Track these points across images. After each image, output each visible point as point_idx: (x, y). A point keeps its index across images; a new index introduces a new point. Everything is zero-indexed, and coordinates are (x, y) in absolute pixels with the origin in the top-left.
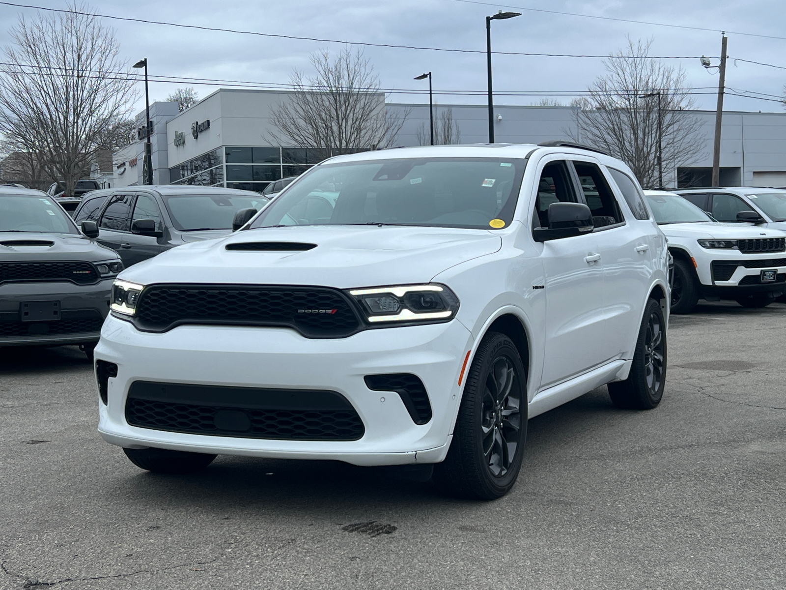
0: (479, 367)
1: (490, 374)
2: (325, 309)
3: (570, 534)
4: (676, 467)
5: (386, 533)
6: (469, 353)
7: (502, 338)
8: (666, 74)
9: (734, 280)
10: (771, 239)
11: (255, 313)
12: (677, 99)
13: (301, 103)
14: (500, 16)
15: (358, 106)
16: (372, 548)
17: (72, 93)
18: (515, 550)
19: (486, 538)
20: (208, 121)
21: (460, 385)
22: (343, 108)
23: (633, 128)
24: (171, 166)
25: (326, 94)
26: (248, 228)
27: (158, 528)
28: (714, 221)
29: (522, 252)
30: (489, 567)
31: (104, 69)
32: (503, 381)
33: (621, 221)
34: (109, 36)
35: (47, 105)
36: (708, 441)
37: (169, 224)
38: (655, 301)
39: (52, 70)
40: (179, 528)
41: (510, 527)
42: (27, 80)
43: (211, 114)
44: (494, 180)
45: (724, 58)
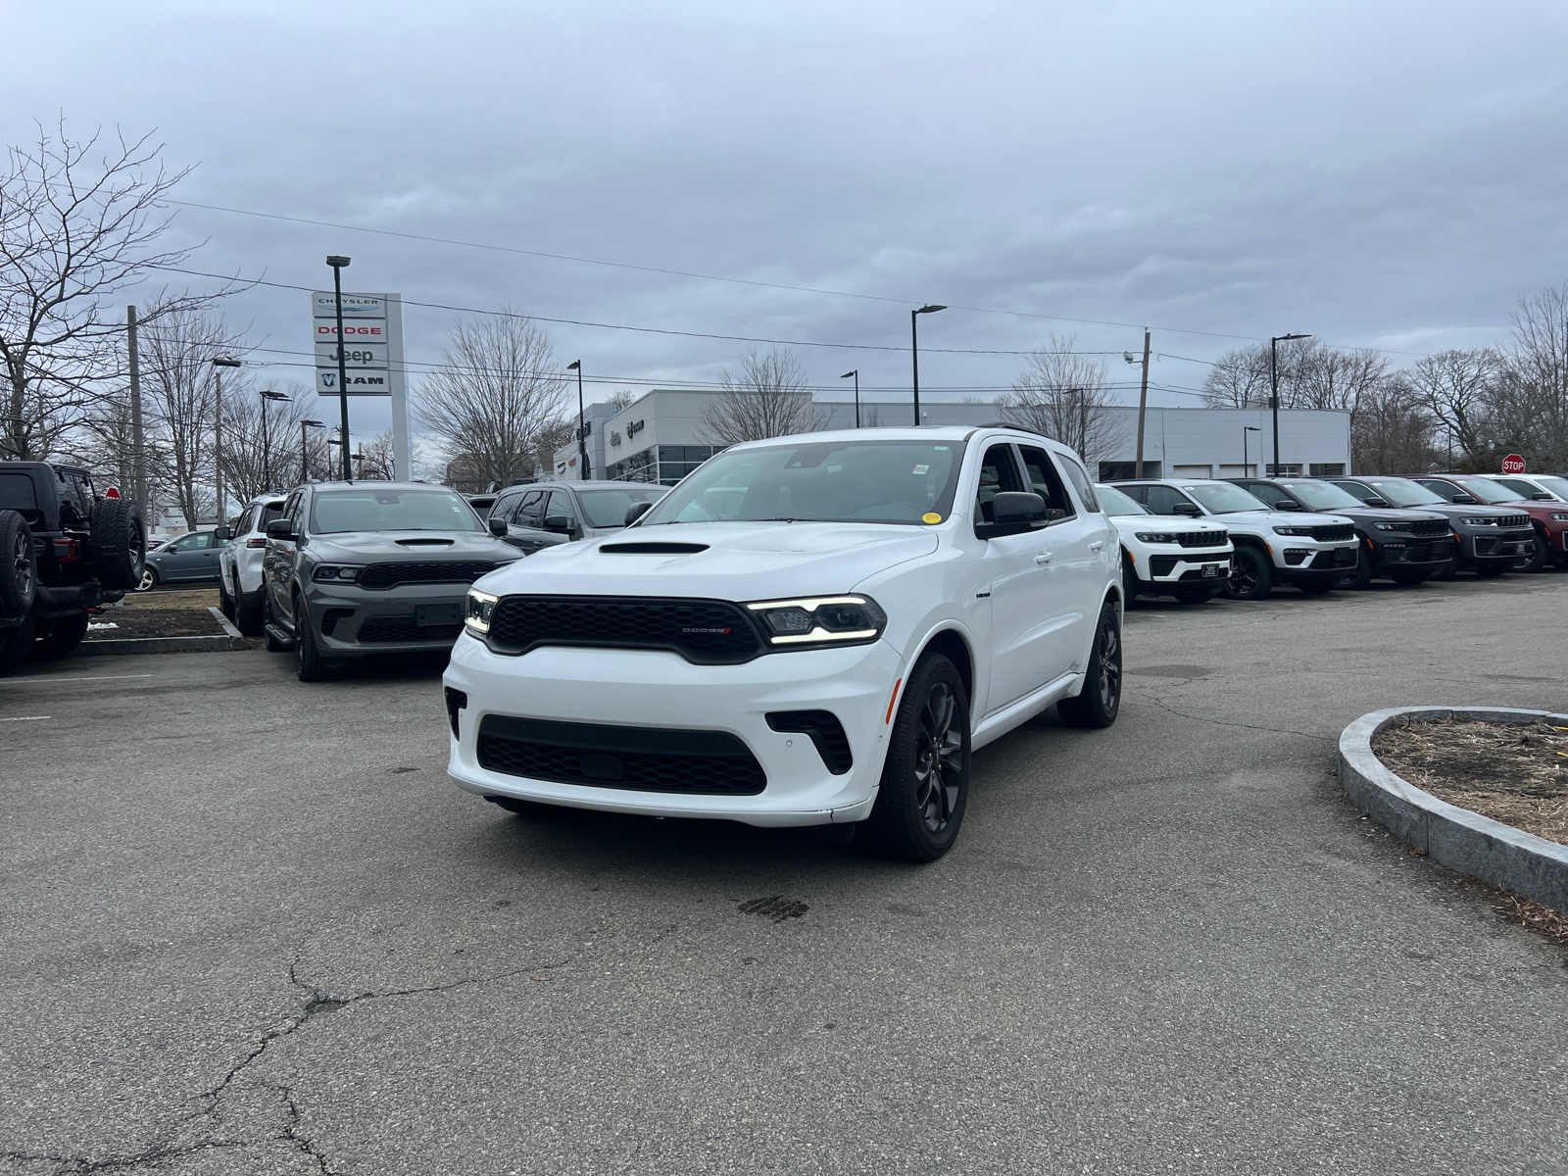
0: (911, 698)
1: (925, 705)
2: (717, 628)
3: (1031, 919)
4: (1150, 811)
5: (794, 916)
6: (900, 681)
7: (941, 659)
8: (1090, 370)
9: (1174, 576)
10: (1213, 533)
11: (630, 632)
12: (1100, 393)
13: (730, 402)
14: (925, 310)
15: (785, 404)
16: (775, 942)
17: (507, 394)
18: (962, 948)
19: (923, 925)
20: (643, 421)
21: (887, 722)
22: (771, 406)
23: (1056, 422)
24: (608, 464)
25: (755, 393)
26: (639, 524)
27: (507, 903)
28: (1150, 514)
29: (961, 553)
30: (929, 978)
31: (539, 370)
32: (941, 714)
33: (1072, 515)
34: (543, 338)
35: (483, 406)
36: (1181, 773)
37: (581, 521)
38: (1110, 605)
39: (488, 371)
40: (534, 905)
41: (953, 907)
42: (464, 382)
43: (647, 415)
44: (927, 467)
45: (1147, 353)
